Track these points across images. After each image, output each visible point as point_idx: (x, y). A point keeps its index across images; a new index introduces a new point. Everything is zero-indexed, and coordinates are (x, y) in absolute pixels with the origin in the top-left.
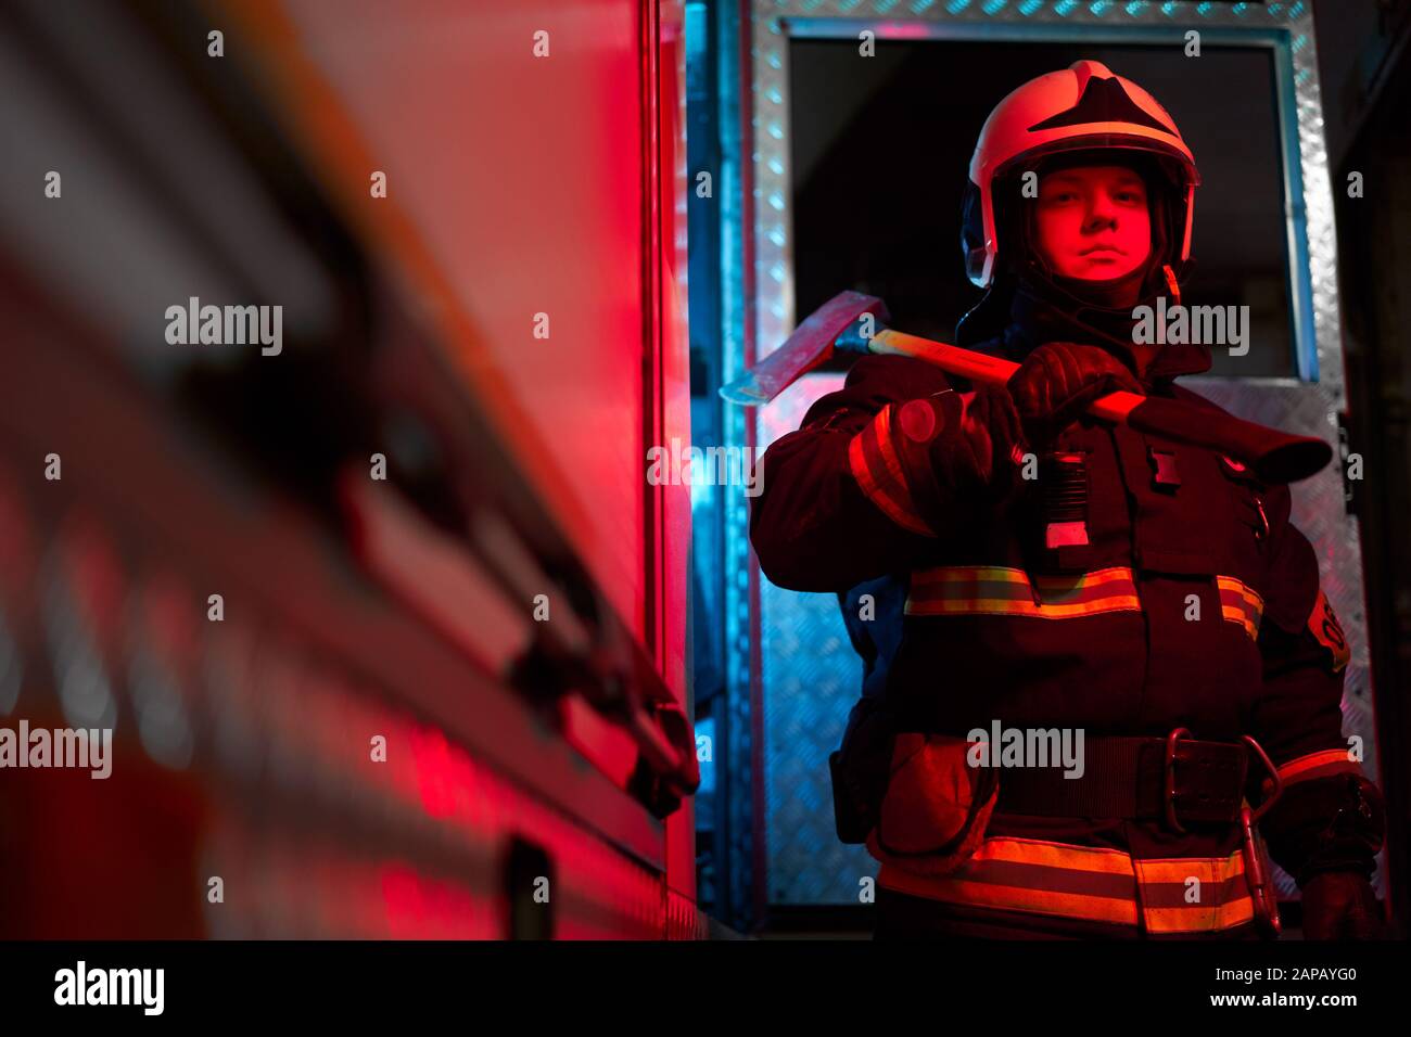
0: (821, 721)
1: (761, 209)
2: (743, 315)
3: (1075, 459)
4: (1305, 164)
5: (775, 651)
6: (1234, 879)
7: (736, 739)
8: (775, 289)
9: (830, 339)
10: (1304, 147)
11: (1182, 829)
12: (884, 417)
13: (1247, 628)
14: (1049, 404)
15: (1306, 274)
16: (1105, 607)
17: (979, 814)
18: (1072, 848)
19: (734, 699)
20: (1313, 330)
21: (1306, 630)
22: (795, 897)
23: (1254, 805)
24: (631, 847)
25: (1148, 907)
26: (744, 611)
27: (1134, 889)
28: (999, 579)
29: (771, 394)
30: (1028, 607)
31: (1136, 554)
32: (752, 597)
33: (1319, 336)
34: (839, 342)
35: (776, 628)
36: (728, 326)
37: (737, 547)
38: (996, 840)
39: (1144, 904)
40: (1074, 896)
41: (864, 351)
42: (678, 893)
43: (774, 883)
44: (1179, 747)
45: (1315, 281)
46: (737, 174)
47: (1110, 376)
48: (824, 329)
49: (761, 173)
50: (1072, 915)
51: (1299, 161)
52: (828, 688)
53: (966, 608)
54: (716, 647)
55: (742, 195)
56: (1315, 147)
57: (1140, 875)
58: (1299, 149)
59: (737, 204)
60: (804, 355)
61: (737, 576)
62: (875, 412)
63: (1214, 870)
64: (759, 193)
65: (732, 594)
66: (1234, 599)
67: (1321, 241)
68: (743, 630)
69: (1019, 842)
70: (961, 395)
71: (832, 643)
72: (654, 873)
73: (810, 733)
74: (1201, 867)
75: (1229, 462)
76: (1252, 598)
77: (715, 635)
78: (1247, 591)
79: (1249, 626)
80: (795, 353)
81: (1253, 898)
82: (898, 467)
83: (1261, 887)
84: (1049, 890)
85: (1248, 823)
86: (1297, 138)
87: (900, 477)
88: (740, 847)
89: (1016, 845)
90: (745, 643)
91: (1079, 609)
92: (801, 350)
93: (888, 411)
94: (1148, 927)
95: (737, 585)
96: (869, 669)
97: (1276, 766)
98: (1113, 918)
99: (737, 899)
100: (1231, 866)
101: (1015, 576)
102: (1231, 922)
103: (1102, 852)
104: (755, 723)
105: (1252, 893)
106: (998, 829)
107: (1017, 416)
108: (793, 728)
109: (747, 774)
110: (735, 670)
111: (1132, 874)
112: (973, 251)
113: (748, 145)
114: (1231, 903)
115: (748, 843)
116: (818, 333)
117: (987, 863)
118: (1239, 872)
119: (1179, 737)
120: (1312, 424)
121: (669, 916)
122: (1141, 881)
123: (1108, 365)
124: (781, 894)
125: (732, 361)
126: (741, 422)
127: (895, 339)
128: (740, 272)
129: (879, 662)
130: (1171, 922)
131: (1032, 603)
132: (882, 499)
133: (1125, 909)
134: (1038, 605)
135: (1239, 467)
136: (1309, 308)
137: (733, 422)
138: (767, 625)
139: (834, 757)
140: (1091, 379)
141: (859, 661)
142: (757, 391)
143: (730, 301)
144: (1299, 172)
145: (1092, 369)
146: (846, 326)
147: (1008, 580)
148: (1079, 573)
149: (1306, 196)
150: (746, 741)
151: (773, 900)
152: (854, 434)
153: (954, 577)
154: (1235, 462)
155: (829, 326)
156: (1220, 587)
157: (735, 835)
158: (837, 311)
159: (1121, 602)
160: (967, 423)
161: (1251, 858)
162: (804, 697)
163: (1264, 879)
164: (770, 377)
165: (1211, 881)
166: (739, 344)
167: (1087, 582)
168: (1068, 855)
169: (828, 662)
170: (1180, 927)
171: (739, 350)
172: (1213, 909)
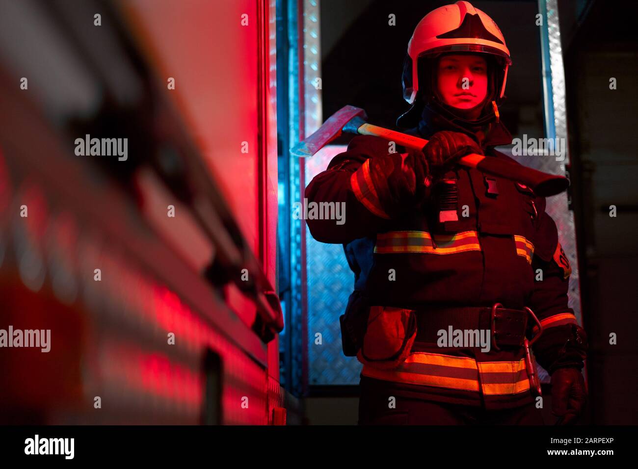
0: (334, 302)
1: (307, 70)
2: (299, 118)
3: (453, 182)
4: (551, 53)
5: (313, 271)
6: (521, 372)
7: (295, 310)
8: (313, 107)
9: (340, 127)
10: (551, 45)
11: (499, 349)
12: (366, 165)
13: (528, 259)
14: (441, 159)
15: (551, 102)
16: (465, 249)
17: (408, 342)
18: (450, 357)
19: (294, 292)
20: (554, 127)
21: (553, 260)
22: (322, 382)
23: (530, 339)
24: (254, 356)
25: (483, 383)
26: (299, 253)
27: (477, 375)
28: (418, 237)
29: (313, 152)
30: (430, 249)
31: (479, 225)
32: (303, 246)
33: (557, 130)
34: (344, 129)
35: (313, 260)
36: (292, 123)
37: (296, 223)
38: (416, 354)
39: (482, 382)
40: (450, 378)
41: (356, 133)
42: (273, 378)
43: (312, 375)
44: (497, 312)
45: (556, 105)
46: (296, 54)
47: (469, 147)
48: (337, 122)
49: (307, 54)
50: (450, 387)
51: (549, 51)
52: (337, 288)
53: (403, 250)
54: (286, 269)
55: (298, 64)
56: (556, 45)
57: (480, 369)
58: (549, 46)
59: (296, 68)
60: (329, 134)
61: (295, 237)
62: (363, 162)
63: (513, 366)
64: (306, 63)
65: (293, 245)
66: (522, 246)
67: (559, 88)
68: (298, 262)
69: (426, 354)
70: (401, 155)
71: (339, 267)
72: (263, 368)
73: (329, 308)
74: (507, 366)
75: (520, 185)
76: (529, 245)
77: (286, 263)
78: (528, 242)
79: (528, 258)
80: (324, 133)
81: (530, 380)
82: (373, 188)
83: (534, 375)
84: (440, 376)
85: (527, 346)
86: (548, 41)
87: (375, 193)
88: (296, 359)
89: (425, 356)
90: (299, 267)
91: (453, 250)
92: (327, 132)
93: (368, 162)
94: (484, 392)
95: (296, 241)
96: (357, 277)
97: (540, 320)
98: (468, 388)
99: (295, 383)
100: (520, 366)
101: (425, 235)
102: (521, 390)
103: (464, 359)
104: (303, 303)
105: (529, 377)
106: (416, 349)
107: (427, 164)
108: (321, 306)
109: (300, 327)
110: (295, 280)
111: (477, 368)
112: (407, 89)
113: (301, 41)
114: (520, 382)
115: (300, 357)
116: (335, 125)
117: (412, 364)
118: (523, 368)
119: (497, 307)
120: (554, 170)
121: (269, 387)
122: (480, 372)
123: (468, 142)
124: (315, 380)
125: (293, 139)
126: (298, 167)
127: (370, 128)
128: (297, 99)
129: (362, 274)
130: (494, 390)
131: (432, 247)
132: (365, 202)
133: (473, 384)
134: (434, 248)
135: (524, 187)
136: (553, 118)
137: (294, 167)
138: (309, 259)
139: (342, 318)
140: (460, 148)
141: (352, 274)
142: (307, 150)
143: (293, 112)
144: (549, 56)
145: (462, 144)
146: (348, 122)
147: (422, 237)
148: (453, 234)
149: (552, 67)
150: (299, 312)
151: (311, 383)
152: (353, 172)
153: (397, 236)
154: (522, 185)
155: (340, 122)
156: (516, 240)
157: (294, 354)
158: (343, 115)
159: (472, 246)
160: (404, 167)
161: (529, 362)
162: (326, 292)
163: (534, 371)
164: (313, 144)
165: (512, 372)
166: (297, 131)
167: (458, 237)
168: (448, 360)
169: (337, 276)
170: (498, 392)
171: (297, 135)
172: (512, 384)
